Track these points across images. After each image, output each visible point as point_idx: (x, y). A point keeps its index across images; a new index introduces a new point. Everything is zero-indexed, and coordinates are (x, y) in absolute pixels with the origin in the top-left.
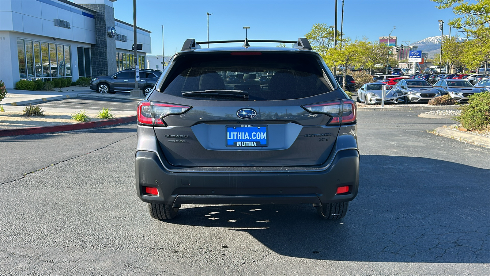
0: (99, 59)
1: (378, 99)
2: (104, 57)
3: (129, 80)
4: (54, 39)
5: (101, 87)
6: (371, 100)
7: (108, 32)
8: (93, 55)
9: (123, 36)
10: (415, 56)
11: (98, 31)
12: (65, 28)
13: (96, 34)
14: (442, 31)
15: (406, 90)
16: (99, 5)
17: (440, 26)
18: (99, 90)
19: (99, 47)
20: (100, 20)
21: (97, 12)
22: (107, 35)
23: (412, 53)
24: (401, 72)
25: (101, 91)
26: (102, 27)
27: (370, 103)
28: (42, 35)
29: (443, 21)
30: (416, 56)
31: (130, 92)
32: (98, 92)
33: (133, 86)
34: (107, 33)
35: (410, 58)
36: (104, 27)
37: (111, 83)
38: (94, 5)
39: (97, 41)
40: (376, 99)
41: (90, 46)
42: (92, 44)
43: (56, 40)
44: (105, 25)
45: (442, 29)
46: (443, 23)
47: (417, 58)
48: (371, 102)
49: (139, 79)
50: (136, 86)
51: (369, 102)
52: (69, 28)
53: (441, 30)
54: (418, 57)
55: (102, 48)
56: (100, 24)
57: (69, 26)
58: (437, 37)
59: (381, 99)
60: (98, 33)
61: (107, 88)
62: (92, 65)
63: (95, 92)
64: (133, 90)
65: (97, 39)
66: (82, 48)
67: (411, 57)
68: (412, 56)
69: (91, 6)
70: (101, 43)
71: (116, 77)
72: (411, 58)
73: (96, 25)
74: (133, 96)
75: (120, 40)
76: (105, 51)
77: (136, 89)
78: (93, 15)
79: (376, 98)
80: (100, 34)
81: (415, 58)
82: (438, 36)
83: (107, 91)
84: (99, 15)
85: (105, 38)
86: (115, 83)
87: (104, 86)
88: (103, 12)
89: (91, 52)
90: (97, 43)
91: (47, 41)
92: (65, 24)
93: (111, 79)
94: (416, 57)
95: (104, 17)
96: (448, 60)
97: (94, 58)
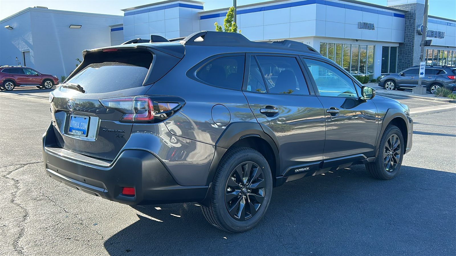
0: (406, 56)
2: (410, 54)
3: (416, 77)
4: (357, 40)
5: (388, 84)
7: (417, 30)
8: (400, 53)
9: (440, 33)
11: (407, 30)
12: (369, 30)
13: (405, 33)
16: (411, 5)
18: (386, 87)
19: (407, 45)
20: (410, 19)
21: (408, 11)
22: (415, 33)
25: (387, 87)
26: (411, 25)
28: (344, 38)
31: (412, 89)
32: (385, 89)
33: (417, 83)
34: (415, 31)
36: (414, 25)
37: (397, 80)
38: (406, 5)
39: (405, 40)
41: (398, 45)
42: (399, 43)
43: (358, 42)
44: (414, 23)
49: (424, 76)
50: (420, 83)
52: (373, 29)
55: (409, 46)
56: (410, 23)
57: (373, 28)
60: (407, 31)
61: (393, 84)
62: (398, 63)
63: (382, 89)
64: (415, 87)
65: (405, 38)
66: (388, 47)
69: (403, 6)
70: (409, 41)
71: (403, 74)
73: (406, 24)
74: (415, 93)
75: (435, 37)
76: (412, 48)
77: (419, 86)
78: (404, 14)
80: (409, 32)
83: (393, 88)
84: (410, 14)
85: (413, 36)
86: (402, 80)
87: (391, 83)
88: (414, 10)
89: (398, 50)
90: (405, 42)
91: (349, 42)
92: (369, 26)
93: (398, 76)
95: (414, 16)
97: (401, 56)
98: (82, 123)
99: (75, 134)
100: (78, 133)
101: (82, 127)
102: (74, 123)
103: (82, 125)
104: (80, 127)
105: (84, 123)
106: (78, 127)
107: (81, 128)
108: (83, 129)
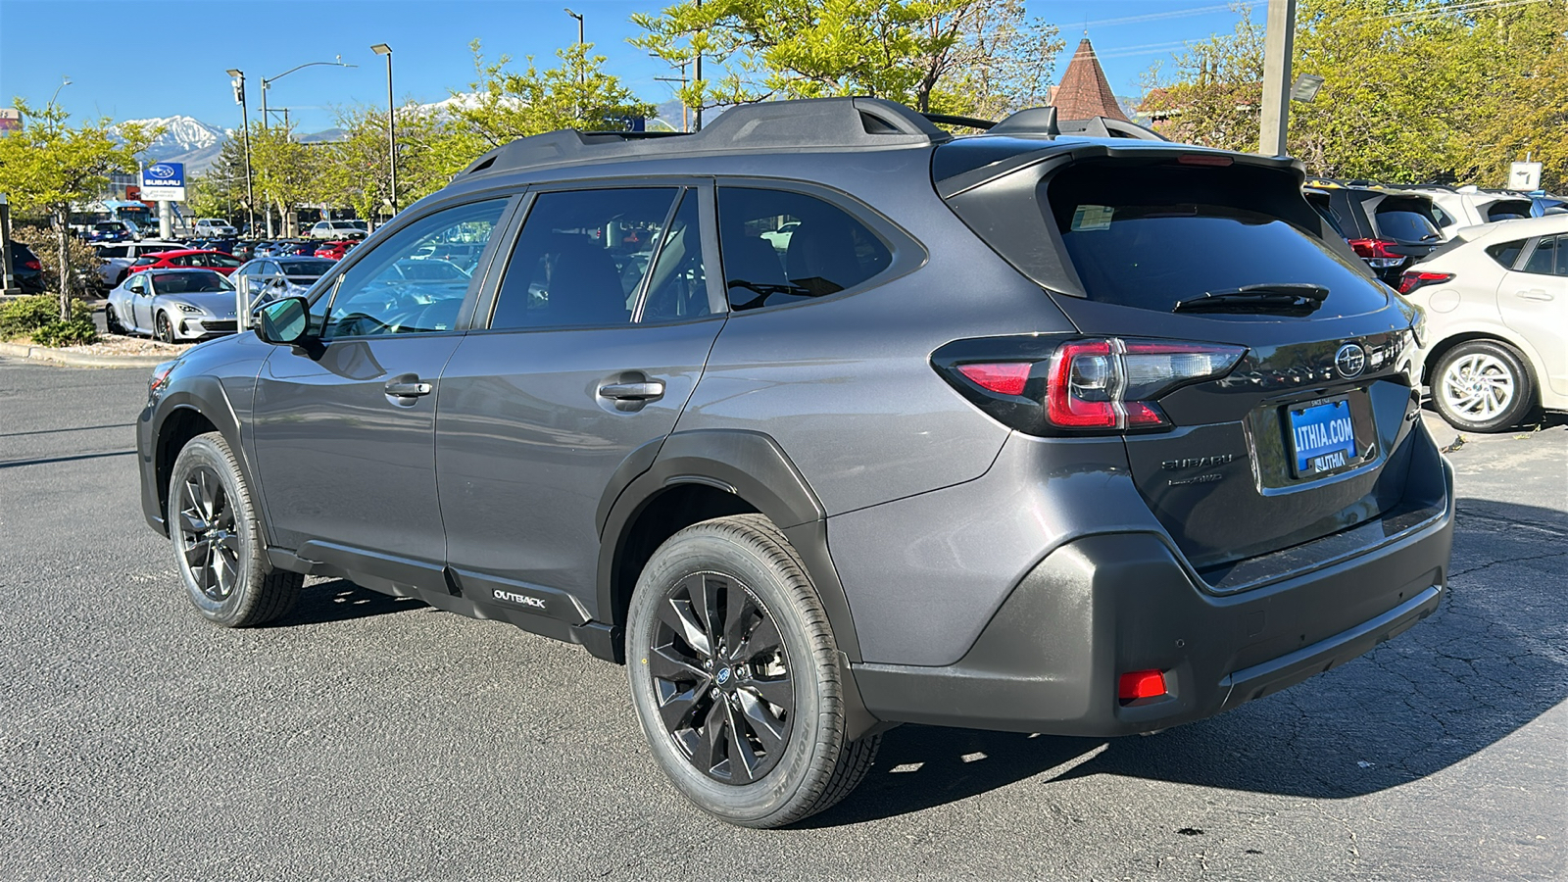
1: (211, 323)
6: (184, 328)
10: (163, 180)
14: (244, 105)
15: (286, 290)
17: (235, 90)
23: (152, 169)
24: (125, 233)
27: (183, 337)
29: (242, 73)
30: (167, 179)
35: (145, 185)
40: (203, 323)
45: (242, 97)
46: (243, 79)
47: (171, 186)
48: (183, 333)
51: (179, 335)
53: (240, 100)
54: (173, 182)
58: (155, 120)
59: (236, 322)
67: (148, 182)
68: (154, 179)
72: (151, 186)
79: (200, 320)
81: (165, 186)
82: (159, 119)
94: (165, 182)
96: (272, 196)
98: (1333, 423)
99: (1325, 469)
100: (1334, 461)
101: (1336, 434)
102: (1307, 432)
103: (1335, 429)
104: (1329, 437)
105: (1339, 421)
106: (1324, 440)
107: (1335, 441)
108: (1342, 440)
